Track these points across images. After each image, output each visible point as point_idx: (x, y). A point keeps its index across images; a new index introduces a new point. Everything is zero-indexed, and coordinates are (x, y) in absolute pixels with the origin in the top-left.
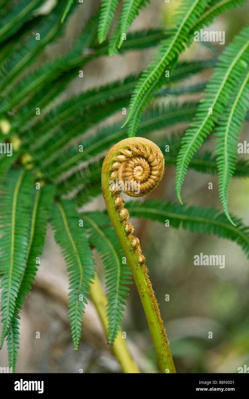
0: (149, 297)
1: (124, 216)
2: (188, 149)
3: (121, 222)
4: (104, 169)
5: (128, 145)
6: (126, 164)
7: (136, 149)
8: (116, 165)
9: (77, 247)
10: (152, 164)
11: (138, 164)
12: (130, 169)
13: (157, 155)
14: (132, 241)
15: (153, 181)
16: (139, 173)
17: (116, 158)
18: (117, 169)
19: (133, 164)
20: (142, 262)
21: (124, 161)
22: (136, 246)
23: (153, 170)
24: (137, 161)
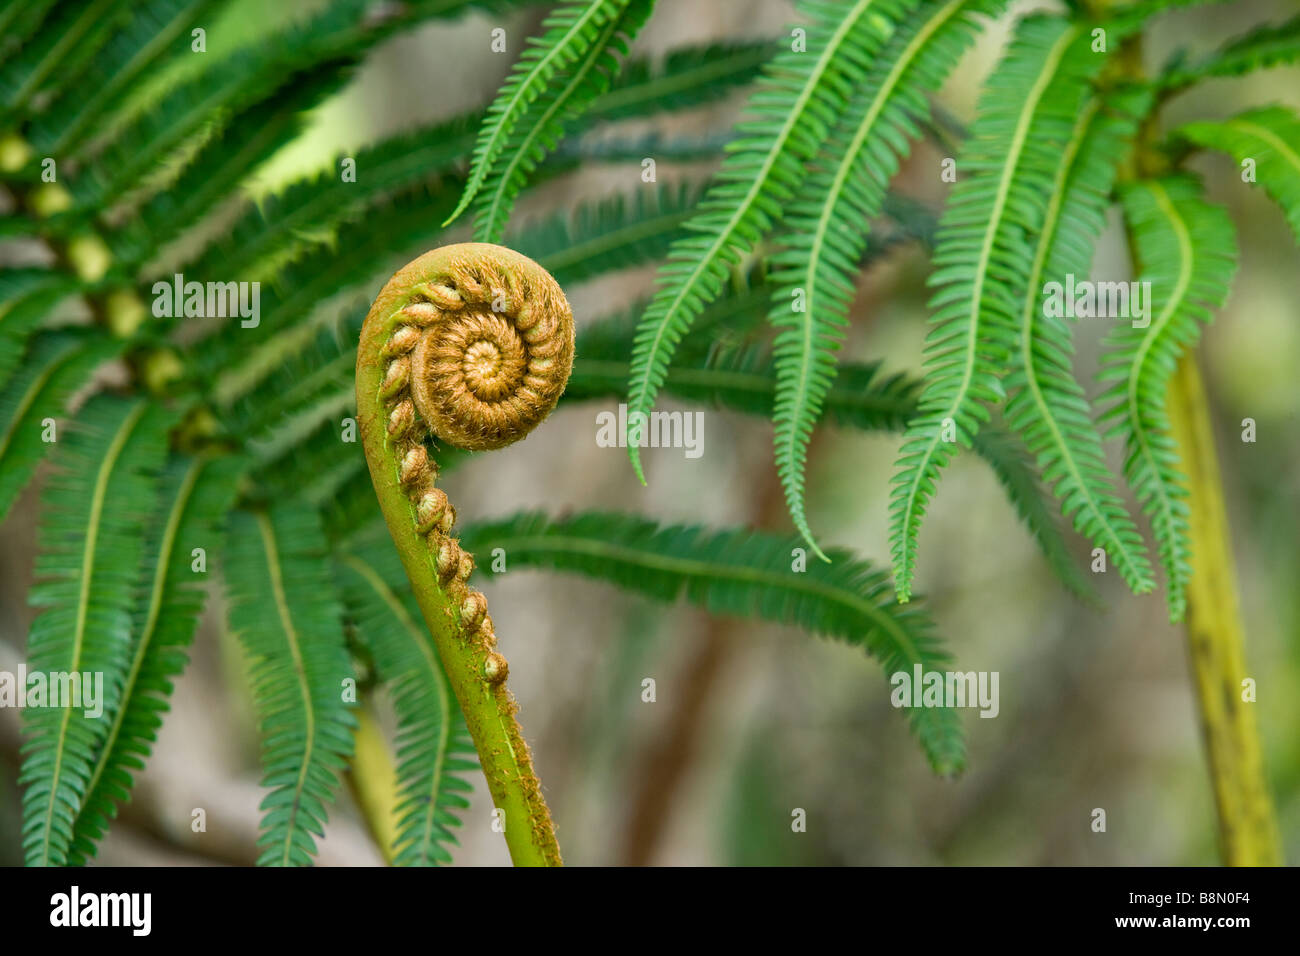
0: (525, 800)
1: (434, 514)
2: (676, 303)
3: (425, 535)
4: (364, 352)
5: (447, 270)
6: (439, 333)
7: (475, 282)
8: (404, 335)
9: (303, 651)
10: (531, 338)
11: (482, 335)
12: (453, 352)
13: (548, 305)
14: (462, 605)
15: (533, 395)
16: (486, 368)
17: (404, 313)
18: (407, 352)
19: (464, 336)
20: (498, 675)
21: (432, 324)
22: (475, 619)
23: (533, 357)
24: (476, 324)
